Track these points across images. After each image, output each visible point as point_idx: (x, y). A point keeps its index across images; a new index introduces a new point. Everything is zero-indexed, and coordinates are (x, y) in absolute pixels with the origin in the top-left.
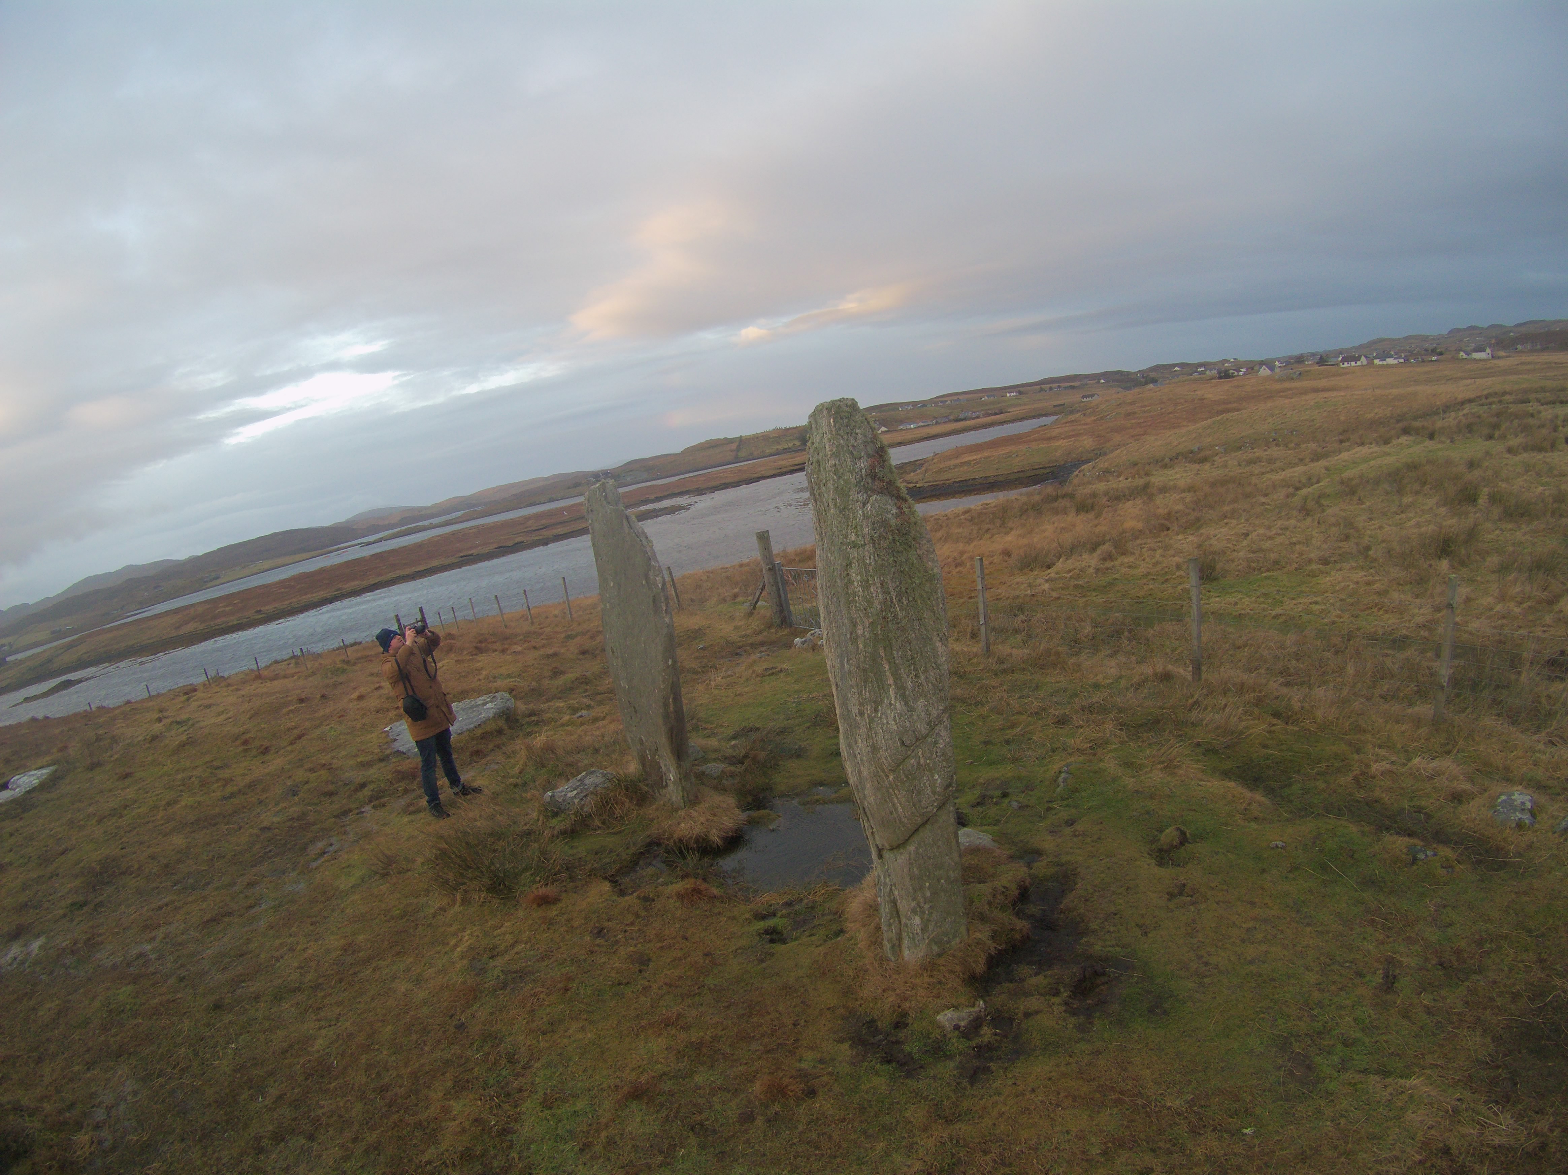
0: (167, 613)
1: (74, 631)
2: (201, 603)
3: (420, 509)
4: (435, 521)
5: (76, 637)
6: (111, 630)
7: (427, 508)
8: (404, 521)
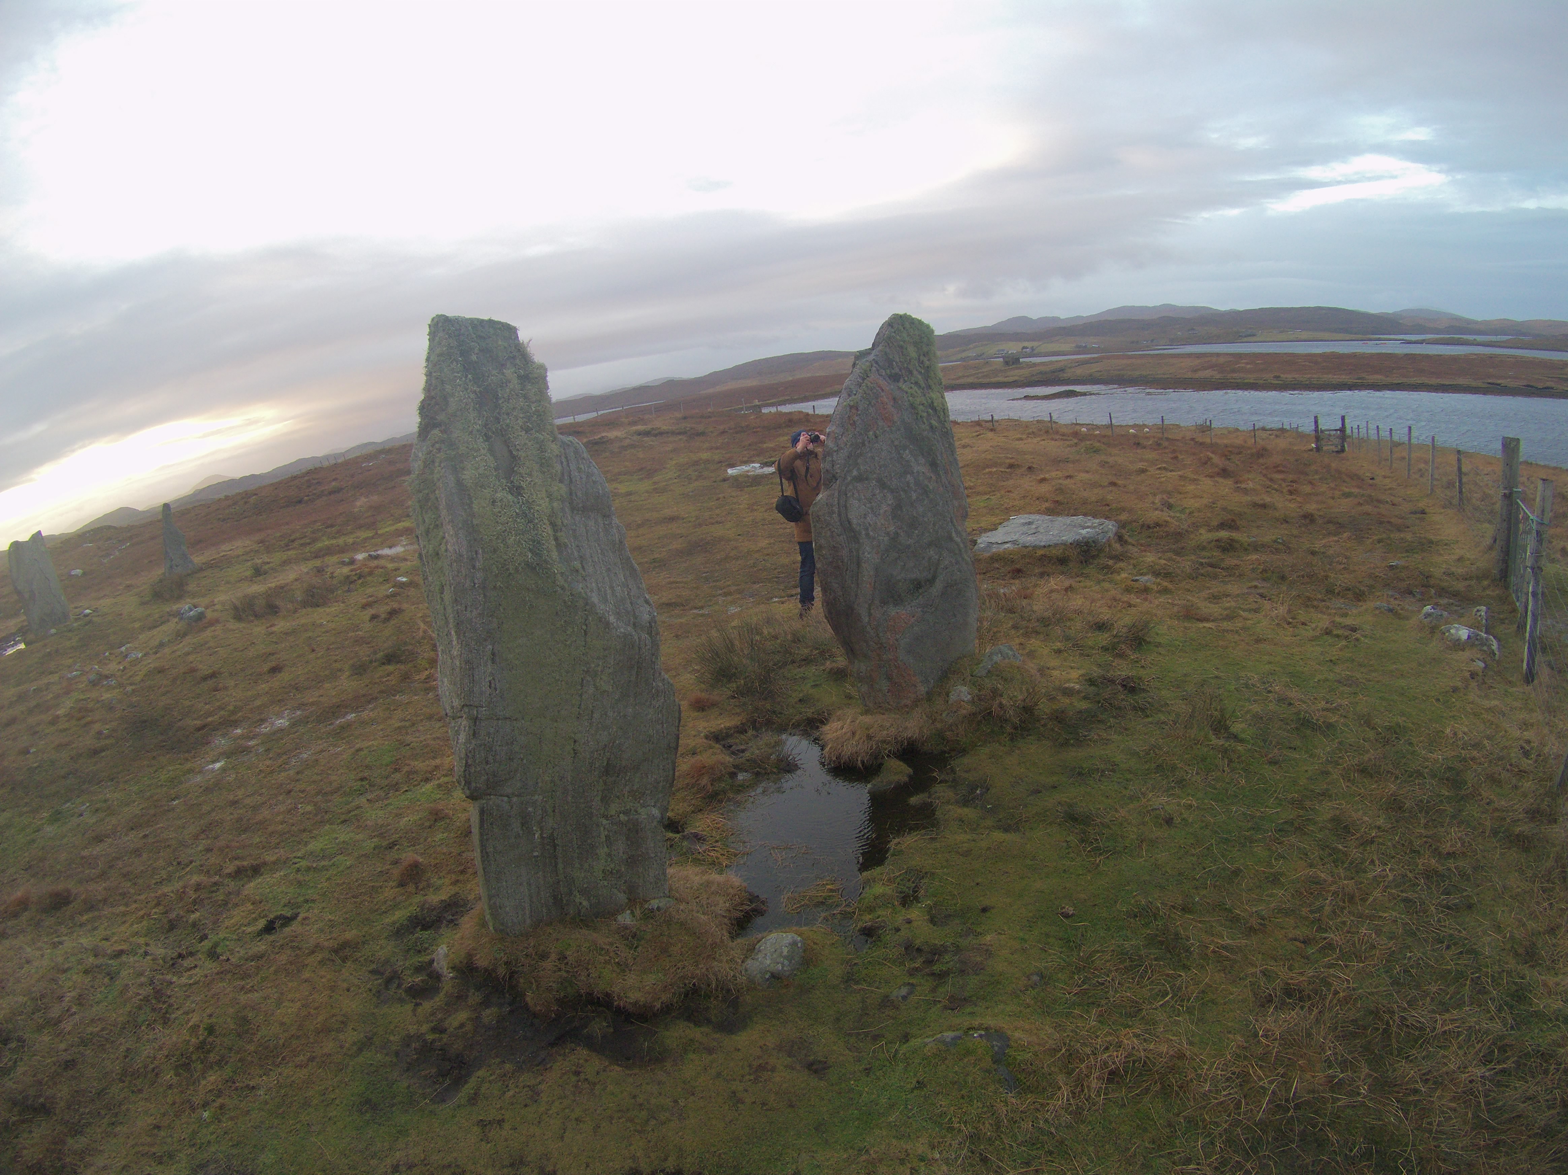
0: (1190, 355)
1: (1097, 351)
2: (1227, 354)
3: (1469, 322)
4: (1479, 338)
5: (1096, 356)
6: (1130, 357)
7: (1476, 322)
8: (1452, 329)
